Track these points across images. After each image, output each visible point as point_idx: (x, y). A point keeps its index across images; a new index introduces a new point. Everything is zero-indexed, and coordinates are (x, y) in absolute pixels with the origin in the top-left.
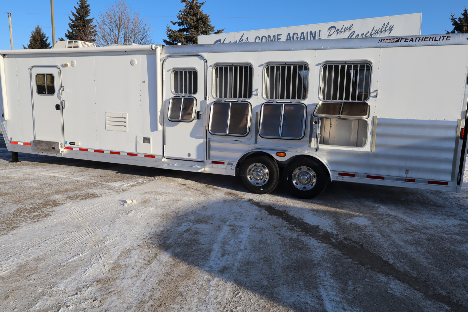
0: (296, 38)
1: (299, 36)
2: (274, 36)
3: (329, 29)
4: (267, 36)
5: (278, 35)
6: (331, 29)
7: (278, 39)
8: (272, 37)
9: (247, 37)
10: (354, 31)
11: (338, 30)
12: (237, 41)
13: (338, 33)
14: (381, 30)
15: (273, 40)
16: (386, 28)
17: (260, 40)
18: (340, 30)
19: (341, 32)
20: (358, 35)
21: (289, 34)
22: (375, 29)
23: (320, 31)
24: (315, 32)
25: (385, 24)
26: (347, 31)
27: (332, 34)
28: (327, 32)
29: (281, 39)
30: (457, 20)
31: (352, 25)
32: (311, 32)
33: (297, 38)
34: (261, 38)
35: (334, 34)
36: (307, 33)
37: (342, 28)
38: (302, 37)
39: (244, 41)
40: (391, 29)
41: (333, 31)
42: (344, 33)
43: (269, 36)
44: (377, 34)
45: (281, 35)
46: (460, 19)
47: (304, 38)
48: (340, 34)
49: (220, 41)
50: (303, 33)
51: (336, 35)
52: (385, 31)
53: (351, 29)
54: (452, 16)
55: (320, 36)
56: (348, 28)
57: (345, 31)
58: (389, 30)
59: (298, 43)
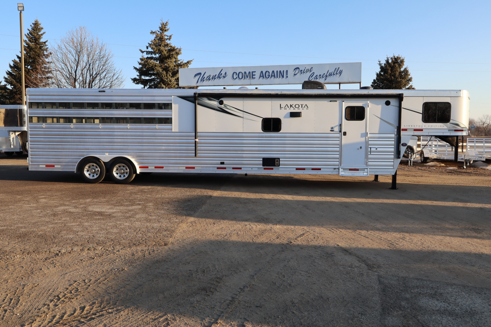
0: (268, 75)
1: (270, 74)
2: (249, 72)
3: (294, 70)
4: (243, 72)
5: (252, 72)
6: (296, 70)
7: (253, 75)
8: (247, 73)
9: (226, 73)
10: (314, 73)
11: (301, 71)
12: (216, 75)
13: (301, 73)
14: (334, 73)
15: (248, 75)
16: (337, 71)
17: (237, 75)
18: (303, 71)
19: (304, 73)
20: (317, 75)
21: (262, 72)
22: (329, 72)
23: (287, 71)
24: (283, 71)
25: (336, 68)
26: (308, 72)
27: (297, 74)
28: (293, 72)
29: (255, 75)
30: (383, 65)
31: (312, 68)
32: (280, 71)
33: (269, 75)
34: (238, 73)
35: (298, 74)
36: (277, 71)
37: (304, 70)
38: (273, 75)
39: (223, 75)
40: (341, 73)
41: (297, 71)
42: (306, 74)
43: (245, 73)
44: (331, 76)
45: (255, 72)
47: (274, 76)
48: (303, 74)
49: (200, 74)
50: (273, 72)
51: (300, 75)
52: (337, 74)
53: (311, 70)
54: (379, 62)
55: (287, 75)
56: (309, 70)
57: (307, 72)
58: (340, 73)
59: (270, 79)
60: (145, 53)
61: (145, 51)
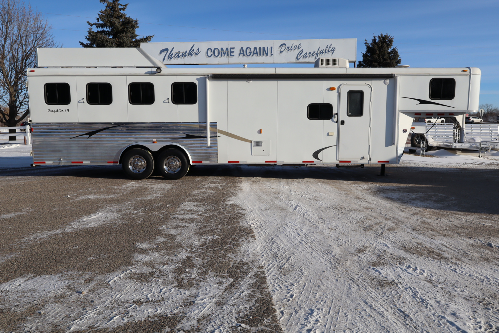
0: (249, 52)
1: (252, 51)
2: (227, 49)
3: (280, 46)
4: (220, 49)
5: (231, 48)
7: (231, 52)
8: (225, 49)
9: (198, 48)
10: (303, 50)
11: (288, 47)
12: (186, 52)
13: (288, 50)
14: (325, 50)
15: (226, 52)
16: (329, 49)
17: (212, 51)
18: (290, 48)
19: (291, 50)
20: (306, 53)
21: (242, 48)
22: (320, 49)
23: (272, 48)
24: (267, 48)
25: (328, 45)
26: (296, 49)
27: (283, 51)
28: (279, 48)
29: (234, 52)
30: (370, 45)
31: (301, 44)
32: (264, 48)
33: (251, 53)
34: (213, 50)
35: (284, 51)
36: (260, 48)
37: (292, 46)
38: (255, 52)
39: (195, 51)
40: (333, 50)
41: (283, 48)
42: (293, 51)
43: (222, 49)
44: (322, 53)
45: (234, 48)
46: (371, 44)
47: (257, 53)
48: (290, 52)
49: (167, 50)
50: (255, 48)
51: (287, 52)
52: (329, 52)
53: (299, 47)
55: (272, 52)
57: (294, 49)
58: (332, 51)
59: (252, 57)
60: (95, 26)
61: (93, 24)
